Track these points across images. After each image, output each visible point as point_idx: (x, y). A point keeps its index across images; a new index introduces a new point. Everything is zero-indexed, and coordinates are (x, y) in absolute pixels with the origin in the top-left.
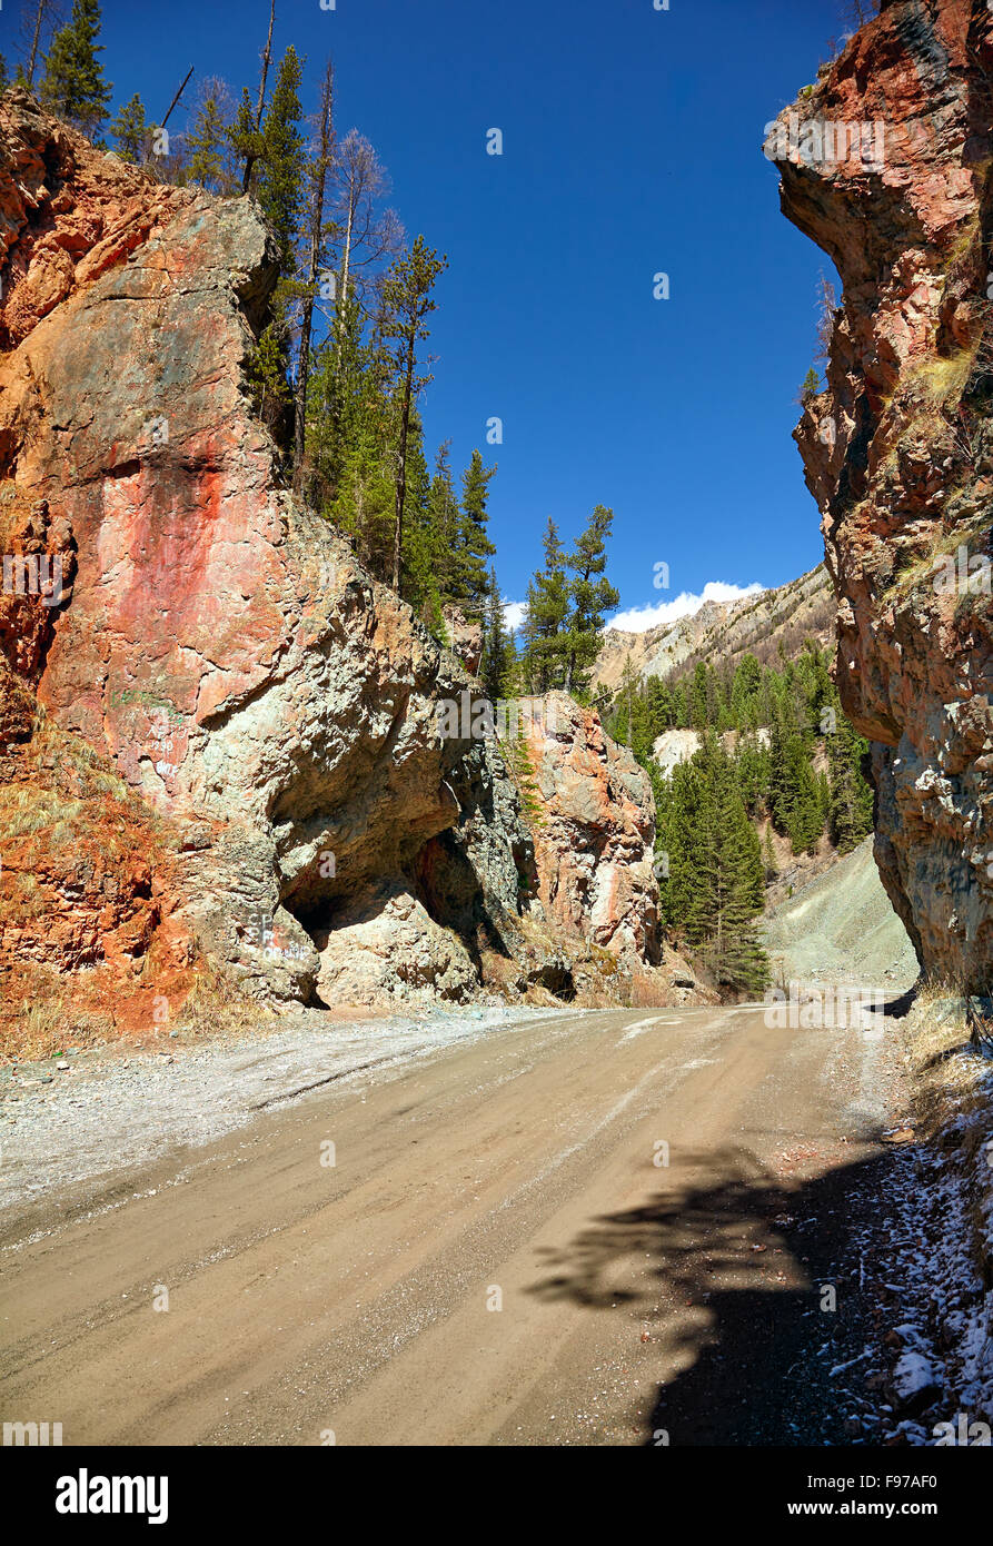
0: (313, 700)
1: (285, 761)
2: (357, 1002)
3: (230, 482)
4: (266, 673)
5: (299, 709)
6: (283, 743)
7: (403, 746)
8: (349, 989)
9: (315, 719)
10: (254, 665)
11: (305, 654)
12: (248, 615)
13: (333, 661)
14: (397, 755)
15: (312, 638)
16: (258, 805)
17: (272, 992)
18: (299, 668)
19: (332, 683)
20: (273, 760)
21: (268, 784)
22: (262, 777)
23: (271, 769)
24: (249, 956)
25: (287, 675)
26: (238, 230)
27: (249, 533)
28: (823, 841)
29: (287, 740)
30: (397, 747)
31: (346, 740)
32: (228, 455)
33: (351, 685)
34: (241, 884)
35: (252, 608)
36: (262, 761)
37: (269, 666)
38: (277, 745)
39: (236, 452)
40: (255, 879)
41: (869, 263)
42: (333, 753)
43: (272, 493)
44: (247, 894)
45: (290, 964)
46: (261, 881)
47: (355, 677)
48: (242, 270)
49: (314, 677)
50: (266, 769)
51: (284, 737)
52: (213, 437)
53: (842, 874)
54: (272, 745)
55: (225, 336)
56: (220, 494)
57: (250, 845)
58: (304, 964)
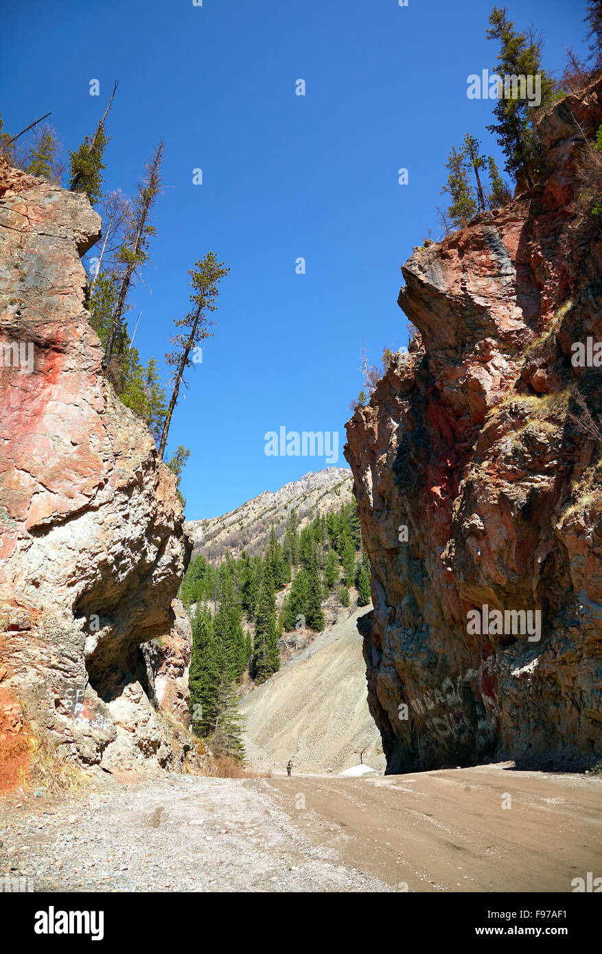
0: (119, 527)
1: (94, 569)
2: (122, 768)
3: (69, 362)
4: (86, 501)
5: (109, 532)
6: (94, 555)
7: (160, 572)
8: (114, 757)
9: (120, 540)
10: (77, 494)
11: (116, 492)
12: (75, 457)
13: (134, 502)
14: (155, 577)
15: (122, 483)
16: (68, 600)
17: (80, 757)
18: (110, 502)
19: (131, 517)
20: (85, 566)
21: (77, 585)
22: (74, 579)
23: (82, 574)
24: (62, 724)
25: (101, 505)
26: (81, 210)
27: (79, 401)
28: (246, 675)
29: (97, 553)
30: (156, 572)
31: (133, 560)
32: (71, 343)
33: (142, 521)
34: (60, 662)
35: (79, 452)
36: (77, 567)
37: (89, 496)
38: (90, 556)
39: (78, 343)
40: (72, 659)
41: (457, 340)
42: (123, 568)
43: (100, 377)
44: (65, 671)
45: (95, 733)
46: (76, 661)
47: (145, 516)
48: (84, 234)
49: (120, 510)
50: (78, 573)
51: (96, 551)
52: (62, 329)
53: (258, 697)
54: (85, 556)
55: (74, 269)
56: (60, 369)
57: (66, 631)
58: (106, 734)
